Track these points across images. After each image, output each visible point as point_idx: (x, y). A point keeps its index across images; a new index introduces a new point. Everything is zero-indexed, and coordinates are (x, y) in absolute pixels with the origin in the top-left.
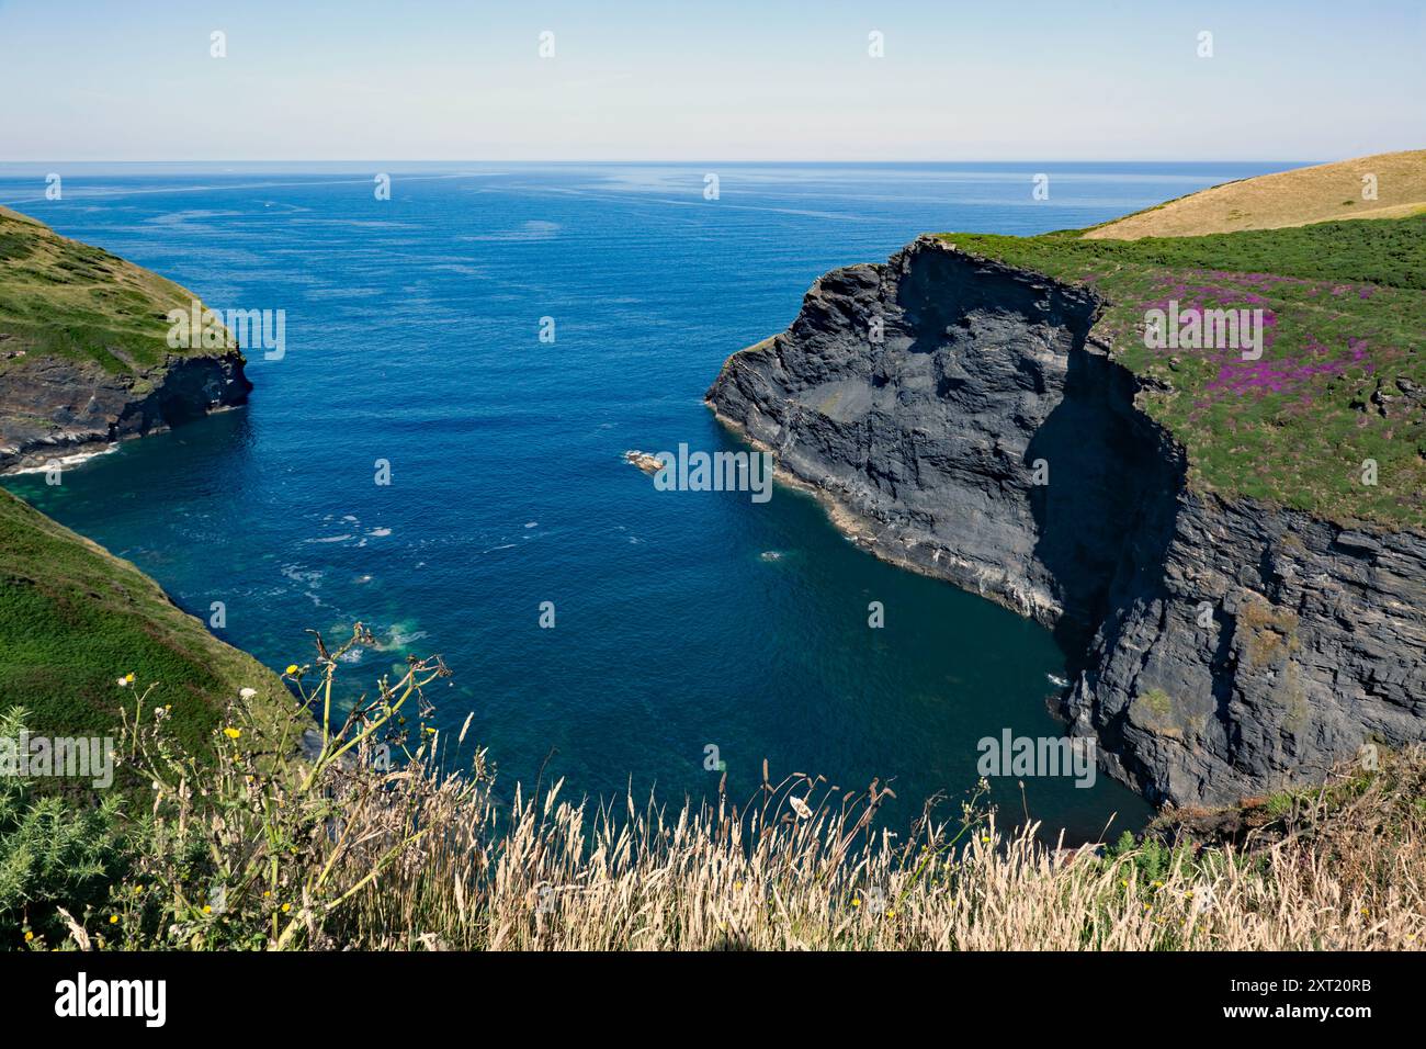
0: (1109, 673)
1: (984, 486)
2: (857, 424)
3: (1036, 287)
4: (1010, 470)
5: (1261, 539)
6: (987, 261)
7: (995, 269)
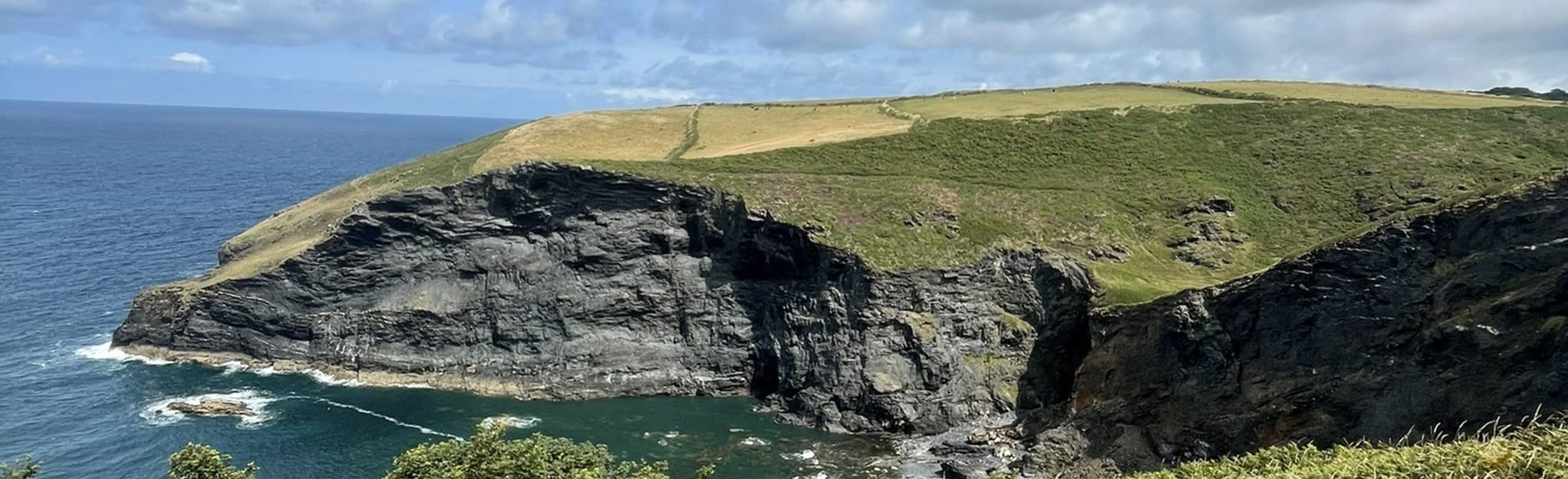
0: (841, 378)
1: (625, 324)
2: (467, 311)
3: (661, 189)
4: (654, 306)
5: (910, 286)
6: (625, 175)
7: (632, 180)
